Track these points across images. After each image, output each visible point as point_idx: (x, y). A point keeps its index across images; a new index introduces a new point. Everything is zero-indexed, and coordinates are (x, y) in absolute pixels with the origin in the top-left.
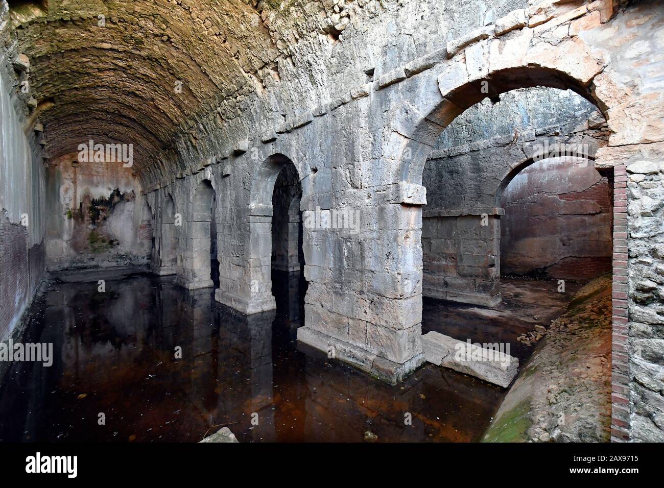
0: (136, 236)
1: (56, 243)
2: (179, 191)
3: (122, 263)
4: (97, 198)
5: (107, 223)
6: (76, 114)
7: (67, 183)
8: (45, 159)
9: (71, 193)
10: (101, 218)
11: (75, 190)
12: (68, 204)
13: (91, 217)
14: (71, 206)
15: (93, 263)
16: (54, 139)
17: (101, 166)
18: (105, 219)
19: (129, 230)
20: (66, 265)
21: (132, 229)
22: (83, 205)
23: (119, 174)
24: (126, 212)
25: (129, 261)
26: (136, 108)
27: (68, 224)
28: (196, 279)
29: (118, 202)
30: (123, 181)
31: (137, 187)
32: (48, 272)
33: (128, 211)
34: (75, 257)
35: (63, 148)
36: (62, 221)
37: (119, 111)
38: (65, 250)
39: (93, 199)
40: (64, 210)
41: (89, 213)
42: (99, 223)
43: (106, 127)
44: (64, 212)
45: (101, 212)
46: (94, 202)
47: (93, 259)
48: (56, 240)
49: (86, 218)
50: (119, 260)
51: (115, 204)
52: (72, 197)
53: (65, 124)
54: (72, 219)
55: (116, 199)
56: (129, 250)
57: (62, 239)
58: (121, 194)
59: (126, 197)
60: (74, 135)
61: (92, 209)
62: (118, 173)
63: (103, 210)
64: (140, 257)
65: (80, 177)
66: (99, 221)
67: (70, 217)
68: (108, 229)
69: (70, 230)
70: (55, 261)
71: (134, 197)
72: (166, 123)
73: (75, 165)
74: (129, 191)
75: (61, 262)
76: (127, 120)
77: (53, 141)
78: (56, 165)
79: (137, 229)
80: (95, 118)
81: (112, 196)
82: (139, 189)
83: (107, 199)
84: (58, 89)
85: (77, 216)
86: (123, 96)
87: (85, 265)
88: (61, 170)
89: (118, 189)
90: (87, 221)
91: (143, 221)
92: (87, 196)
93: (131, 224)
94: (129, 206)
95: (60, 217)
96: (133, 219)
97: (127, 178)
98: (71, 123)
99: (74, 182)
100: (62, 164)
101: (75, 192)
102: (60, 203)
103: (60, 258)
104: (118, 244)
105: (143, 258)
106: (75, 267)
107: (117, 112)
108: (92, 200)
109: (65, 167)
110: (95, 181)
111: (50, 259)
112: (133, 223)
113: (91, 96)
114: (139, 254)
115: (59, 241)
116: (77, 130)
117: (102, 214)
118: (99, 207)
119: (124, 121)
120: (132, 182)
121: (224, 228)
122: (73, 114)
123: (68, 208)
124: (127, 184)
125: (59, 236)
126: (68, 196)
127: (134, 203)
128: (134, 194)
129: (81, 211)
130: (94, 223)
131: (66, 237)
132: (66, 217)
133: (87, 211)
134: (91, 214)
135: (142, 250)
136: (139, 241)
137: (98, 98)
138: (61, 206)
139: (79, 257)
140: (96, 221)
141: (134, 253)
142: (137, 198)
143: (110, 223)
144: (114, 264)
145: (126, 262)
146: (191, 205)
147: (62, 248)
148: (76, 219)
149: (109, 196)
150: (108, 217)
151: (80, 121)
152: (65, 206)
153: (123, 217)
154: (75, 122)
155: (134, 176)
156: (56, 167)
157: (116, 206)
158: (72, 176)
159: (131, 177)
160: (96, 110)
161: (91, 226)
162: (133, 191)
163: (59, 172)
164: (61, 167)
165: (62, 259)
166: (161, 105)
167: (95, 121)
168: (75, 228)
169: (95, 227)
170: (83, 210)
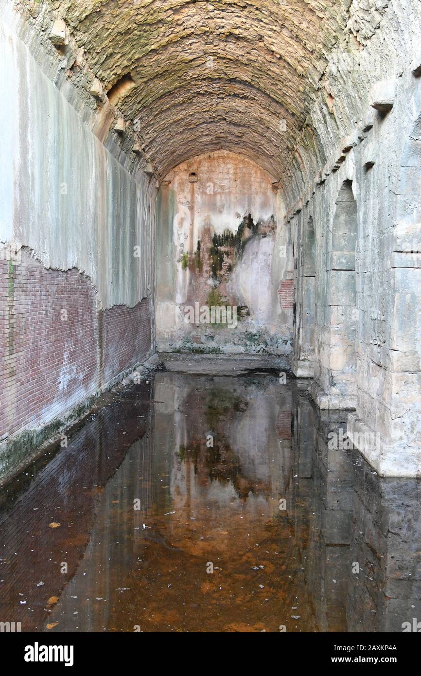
0: (274, 301)
1: (168, 308)
2: (320, 209)
3: (253, 348)
4: (220, 232)
5: (233, 276)
6: (170, 93)
7: (182, 210)
8: (150, 175)
9: (187, 224)
10: (224, 268)
11: (192, 220)
12: (182, 245)
13: (211, 266)
14: (187, 249)
15: (212, 345)
16: (154, 140)
17: (226, 176)
18: (230, 269)
19: (265, 289)
20: (178, 344)
21: (268, 288)
22: (202, 245)
23: (253, 188)
24: (260, 256)
25: (263, 346)
26: (244, 60)
27: (182, 276)
28: (335, 390)
29: (249, 239)
30: (258, 200)
31: (279, 209)
32: (157, 352)
33: (264, 254)
34: (190, 332)
35: (173, 152)
36: (175, 272)
37: (225, 74)
38: (177, 320)
39: (215, 235)
40: (179, 255)
41: (209, 259)
42: (222, 276)
43: (220, 107)
44: (178, 258)
45: (225, 256)
46: (216, 241)
47: (212, 338)
48: (168, 303)
49: (206, 268)
50: (248, 343)
51: (245, 243)
52: (188, 232)
53: (161, 112)
54: (188, 269)
55: (247, 233)
56: (263, 327)
57: (175, 302)
58: (255, 223)
59: (262, 229)
60: (181, 130)
61: (214, 252)
62: (251, 186)
63: (228, 254)
64: (280, 341)
65: (198, 198)
66: (222, 272)
67: (185, 266)
68: (235, 287)
69: (184, 286)
70: (166, 336)
71: (273, 228)
72: (290, 77)
73: (193, 178)
74: (266, 217)
75: (172, 339)
76: (242, 86)
77: (155, 144)
78: (170, 182)
79: (277, 288)
80: (199, 94)
81: (241, 228)
82: (281, 214)
83: (234, 234)
84: (131, 59)
85: (193, 264)
86: (222, 44)
87: (202, 346)
88: (176, 189)
89: (250, 215)
90: (207, 271)
91: (287, 272)
92: (207, 230)
93: (267, 279)
94: (265, 245)
95: (173, 265)
96: (271, 269)
97: (264, 194)
98: (169, 109)
99: (191, 208)
100: (177, 178)
101: (192, 224)
102: (174, 243)
103: (172, 332)
104: (248, 314)
105: (286, 342)
106: (190, 349)
107: (223, 76)
108: (213, 236)
109: (181, 184)
110: (218, 203)
111: (160, 333)
112: (271, 276)
113: (179, 58)
114: (279, 335)
115: (171, 305)
116: (183, 119)
117: (227, 260)
118: (222, 249)
119: (237, 88)
120: (272, 201)
121: (363, 282)
122: (165, 94)
123: (182, 252)
124: (264, 205)
125: (171, 297)
126: (182, 231)
127: (274, 240)
128: (274, 222)
129: (199, 255)
130: (215, 276)
131: (179, 298)
132: (180, 266)
133: (207, 256)
134: (212, 261)
135: (284, 327)
136: (279, 311)
137: (191, 57)
138: (174, 248)
139: (194, 333)
140: (218, 272)
141: (272, 333)
142: (278, 230)
143: (237, 276)
144: (242, 349)
145: (258, 348)
146: (331, 235)
147: (174, 315)
148: (192, 269)
149: (237, 229)
150: (235, 265)
151: (181, 104)
152: (179, 248)
153: (256, 265)
154: (175, 106)
155: (275, 188)
156: (170, 185)
157: (247, 246)
158: (189, 198)
159: (270, 192)
160: (196, 79)
161: (210, 282)
162: (272, 217)
163: (173, 192)
164: (176, 185)
165: (174, 333)
166: (273, 44)
167: (200, 99)
168: (190, 283)
169: (217, 282)
170: (201, 255)
